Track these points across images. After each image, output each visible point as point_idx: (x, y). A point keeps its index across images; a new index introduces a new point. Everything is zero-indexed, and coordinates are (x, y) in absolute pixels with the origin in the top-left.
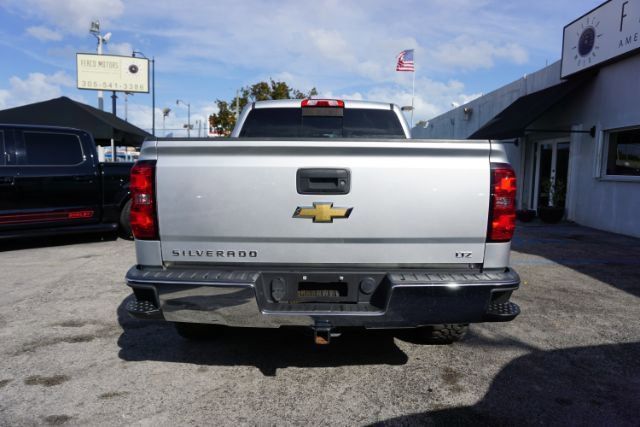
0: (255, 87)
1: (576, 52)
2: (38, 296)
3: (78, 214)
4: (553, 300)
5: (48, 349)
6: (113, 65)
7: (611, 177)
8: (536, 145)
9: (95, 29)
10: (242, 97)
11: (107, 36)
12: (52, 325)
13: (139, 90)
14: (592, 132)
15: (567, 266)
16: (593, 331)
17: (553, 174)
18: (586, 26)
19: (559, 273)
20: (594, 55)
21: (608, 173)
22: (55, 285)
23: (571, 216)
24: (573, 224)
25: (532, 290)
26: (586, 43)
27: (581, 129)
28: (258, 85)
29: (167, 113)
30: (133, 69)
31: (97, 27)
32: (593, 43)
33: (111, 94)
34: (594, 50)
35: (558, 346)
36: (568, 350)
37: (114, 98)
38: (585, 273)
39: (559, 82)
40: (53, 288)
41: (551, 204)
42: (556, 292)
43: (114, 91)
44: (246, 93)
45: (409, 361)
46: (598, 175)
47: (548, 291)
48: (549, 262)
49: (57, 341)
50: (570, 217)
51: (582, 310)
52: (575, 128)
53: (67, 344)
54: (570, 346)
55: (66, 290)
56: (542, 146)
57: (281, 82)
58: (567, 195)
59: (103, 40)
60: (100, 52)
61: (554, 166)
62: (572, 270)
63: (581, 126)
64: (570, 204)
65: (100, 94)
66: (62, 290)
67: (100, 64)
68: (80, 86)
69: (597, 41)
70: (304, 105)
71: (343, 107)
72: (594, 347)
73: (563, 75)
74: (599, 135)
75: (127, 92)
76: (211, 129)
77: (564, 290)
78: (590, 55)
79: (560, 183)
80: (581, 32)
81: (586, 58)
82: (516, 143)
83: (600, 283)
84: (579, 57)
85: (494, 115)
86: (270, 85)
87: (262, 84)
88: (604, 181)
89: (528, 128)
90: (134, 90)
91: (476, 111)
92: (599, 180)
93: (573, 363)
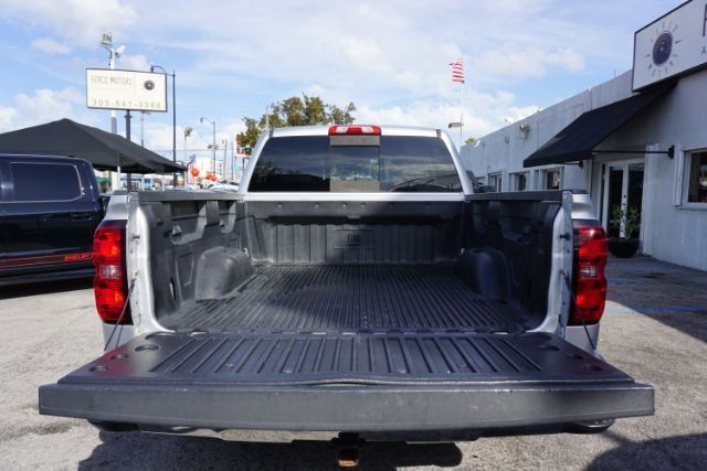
0: (287, 102)
1: (650, 60)
2: (15, 364)
3: (75, 257)
4: (638, 365)
5: (10, 445)
6: (127, 81)
7: (693, 205)
8: (604, 166)
9: (107, 41)
10: (272, 113)
11: (121, 50)
12: (24, 408)
13: (156, 109)
14: (671, 153)
15: (649, 315)
16: (694, 412)
17: (624, 201)
18: (661, 31)
19: (641, 326)
20: (671, 63)
21: (691, 199)
22: (38, 348)
23: (646, 249)
24: (650, 259)
25: (610, 350)
26: (662, 51)
27: (657, 150)
28: (290, 100)
29: (188, 133)
30: (149, 86)
31: (109, 39)
32: (670, 51)
33: (125, 113)
34: (671, 58)
35: (652, 436)
36: (666, 441)
37: (128, 117)
38: (673, 326)
39: (630, 95)
40: (35, 352)
41: (622, 235)
42: (639, 353)
43: (128, 110)
44: (277, 109)
45: (463, 461)
46: (678, 203)
47: (631, 351)
48: (627, 310)
49: (25, 431)
50: (645, 251)
51: (675, 379)
52: (651, 148)
53: (36, 436)
54: (667, 434)
55: (50, 355)
56: (611, 168)
57: (315, 97)
58: (642, 226)
59: (116, 54)
60: (112, 67)
61: (625, 191)
62: (656, 322)
63: (657, 145)
64: (645, 236)
65: (113, 114)
66: (45, 356)
67: (112, 79)
68: (90, 105)
69: (675, 48)
70: (332, 132)
71: (380, 134)
72: (698, 436)
73: (635, 88)
74: (679, 155)
75: (143, 111)
76: (238, 150)
77: (650, 350)
78: (667, 64)
79: (633, 212)
80: (655, 38)
81: (662, 68)
82: (581, 165)
83: (692, 340)
84: (654, 66)
85: (555, 134)
86: (303, 101)
87: (294, 99)
88: (687, 209)
89: (596, 149)
90: (150, 108)
91: (534, 127)
92: (680, 208)
93: (673, 462)
